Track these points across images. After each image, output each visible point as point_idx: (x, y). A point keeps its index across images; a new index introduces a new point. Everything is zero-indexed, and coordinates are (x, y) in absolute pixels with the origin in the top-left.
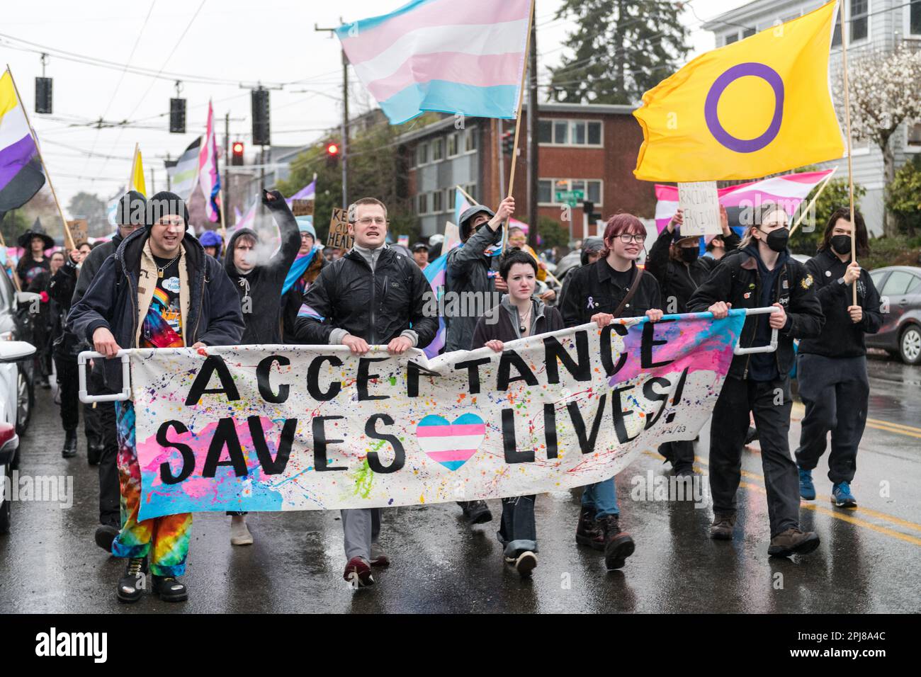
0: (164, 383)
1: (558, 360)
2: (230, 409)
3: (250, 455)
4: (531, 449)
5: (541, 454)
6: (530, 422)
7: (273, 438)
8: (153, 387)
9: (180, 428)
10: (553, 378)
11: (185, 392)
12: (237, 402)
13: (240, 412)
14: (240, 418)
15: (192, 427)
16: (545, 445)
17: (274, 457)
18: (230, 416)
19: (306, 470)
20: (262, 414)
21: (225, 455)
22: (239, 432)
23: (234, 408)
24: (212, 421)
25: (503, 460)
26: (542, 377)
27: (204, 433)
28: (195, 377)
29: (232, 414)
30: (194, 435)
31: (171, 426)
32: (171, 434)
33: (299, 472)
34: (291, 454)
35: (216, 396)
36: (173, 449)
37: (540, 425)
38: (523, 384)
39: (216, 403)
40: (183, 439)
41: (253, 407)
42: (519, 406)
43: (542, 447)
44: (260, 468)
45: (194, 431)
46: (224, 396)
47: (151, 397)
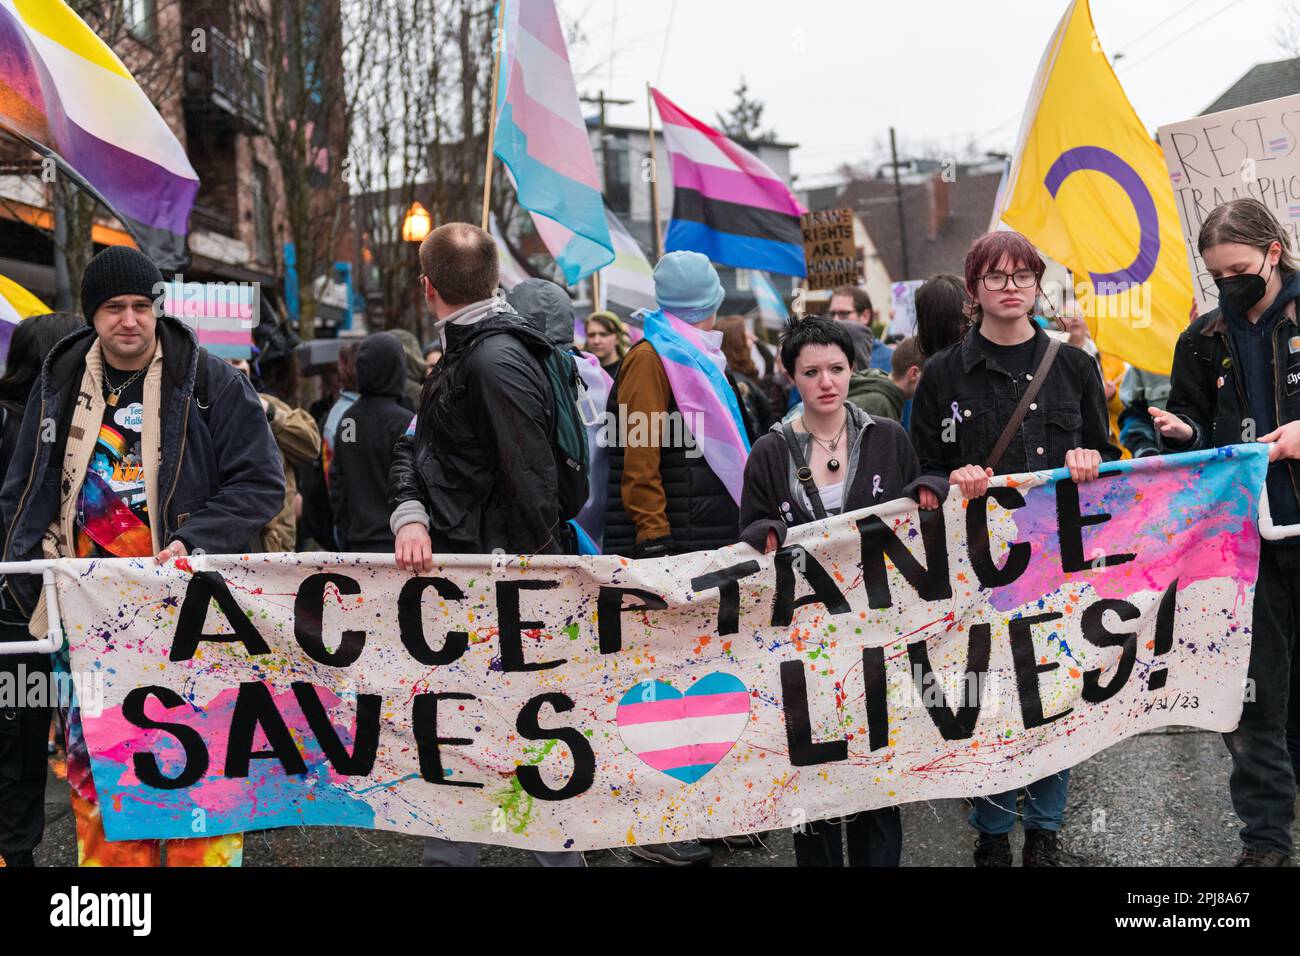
0: (123, 621)
1: (888, 561)
2: (256, 668)
3: (306, 743)
4: (841, 737)
5: (860, 744)
6: (838, 686)
7: (344, 720)
8: (106, 628)
9: (169, 698)
10: (880, 597)
11: (166, 637)
12: (267, 656)
13: (276, 674)
14: (277, 683)
15: (192, 697)
16: (867, 728)
17: (350, 750)
18: (258, 679)
19: (409, 777)
20: (316, 681)
21: (260, 740)
22: (281, 707)
23: (262, 667)
24: (227, 686)
25: (786, 760)
26: (857, 596)
27: (215, 704)
28: (178, 610)
29: (263, 676)
30: (197, 710)
31: (150, 695)
32: (152, 707)
33: (397, 778)
34: (379, 750)
35: (224, 645)
36: (159, 731)
37: (856, 688)
38: (819, 610)
39: (227, 657)
40: (177, 716)
41: (296, 668)
42: (813, 655)
43: (862, 731)
44: (328, 763)
45: (197, 703)
46: (239, 647)
47: (102, 644)
